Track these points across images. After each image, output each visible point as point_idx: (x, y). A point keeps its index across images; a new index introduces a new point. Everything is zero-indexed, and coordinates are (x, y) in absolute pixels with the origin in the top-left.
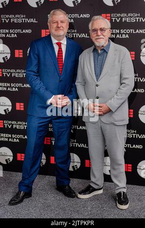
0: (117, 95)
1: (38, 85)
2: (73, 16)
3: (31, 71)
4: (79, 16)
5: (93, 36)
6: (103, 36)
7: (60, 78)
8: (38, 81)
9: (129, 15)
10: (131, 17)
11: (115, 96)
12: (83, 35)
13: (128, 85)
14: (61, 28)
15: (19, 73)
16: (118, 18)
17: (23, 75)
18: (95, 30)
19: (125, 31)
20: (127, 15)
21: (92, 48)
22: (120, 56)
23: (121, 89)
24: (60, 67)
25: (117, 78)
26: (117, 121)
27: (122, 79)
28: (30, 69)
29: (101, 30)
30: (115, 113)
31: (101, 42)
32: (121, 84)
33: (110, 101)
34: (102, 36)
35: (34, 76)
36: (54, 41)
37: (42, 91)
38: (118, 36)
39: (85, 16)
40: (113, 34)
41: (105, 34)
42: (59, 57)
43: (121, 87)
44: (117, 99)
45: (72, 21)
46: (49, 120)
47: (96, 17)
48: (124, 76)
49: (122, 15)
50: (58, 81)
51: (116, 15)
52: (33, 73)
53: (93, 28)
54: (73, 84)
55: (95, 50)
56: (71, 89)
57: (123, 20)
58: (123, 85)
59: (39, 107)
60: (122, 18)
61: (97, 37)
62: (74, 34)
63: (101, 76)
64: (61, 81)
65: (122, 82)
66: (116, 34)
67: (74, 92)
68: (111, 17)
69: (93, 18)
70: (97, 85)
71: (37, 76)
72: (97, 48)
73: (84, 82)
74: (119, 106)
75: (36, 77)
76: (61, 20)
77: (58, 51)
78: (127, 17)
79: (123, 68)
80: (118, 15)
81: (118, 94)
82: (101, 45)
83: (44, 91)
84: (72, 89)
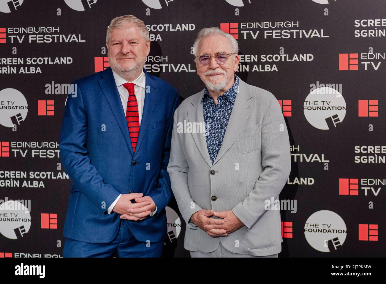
0: (255, 192)
1: (87, 173)
2: (160, 28)
3: (72, 144)
4: (174, 27)
5: (203, 70)
6: (223, 69)
7: (133, 157)
8: (87, 166)
9: (277, 24)
10: (281, 29)
11: (252, 195)
12: (182, 68)
13: (277, 170)
14: (130, 55)
15: (46, 148)
16: (254, 31)
17: (56, 153)
18: (206, 58)
19: (270, 58)
20: (273, 25)
21: (201, 94)
22: (258, 110)
23: (263, 180)
24: (133, 135)
25: (255, 156)
26: (257, 248)
27: (264, 158)
28: (68, 140)
29: (219, 56)
30: (252, 230)
31: (218, 82)
32: (263, 169)
33: (240, 204)
34: (220, 70)
35: (77, 156)
36: (120, 81)
37: (96, 185)
38: (255, 68)
39: (186, 27)
40: (245, 64)
41: (226, 65)
42: (131, 114)
43: (263, 175)
44: (256, 199)
45: (159, 37)
46: (112, 250)
47: (207, 31)
48: (269, 152)
49: (263, 25)
50: (128, 164)
51: (250, 25)
52: (74, 149)
53: (202, 54)
54: (162, 171)
55: (207, 98)
56: (157, 181)
57: (266, 35)
58: (267, 170)
59: (89, 220)
60: (262, 31)
61: (210, 72)
62: (164, 66)
63: (221, 152)
64: (134, 164)
65: (264, 165)
66: (251, 65)
67: (164, 188)
68: (240, 30)
69: (201, 33)
70: (212, 173)
71: (84, 154)
72: (212, 95)
73: (186, 166)
74: (259, 214)
75: (82, 157)
76: (130, 38)
77: (129, 101)
78: (273, 29)
79: (265, 135)
80: (255, 25)
81: (257, 189)
82: (219, 87)
83: (99, 184)
84: (160, 181)
